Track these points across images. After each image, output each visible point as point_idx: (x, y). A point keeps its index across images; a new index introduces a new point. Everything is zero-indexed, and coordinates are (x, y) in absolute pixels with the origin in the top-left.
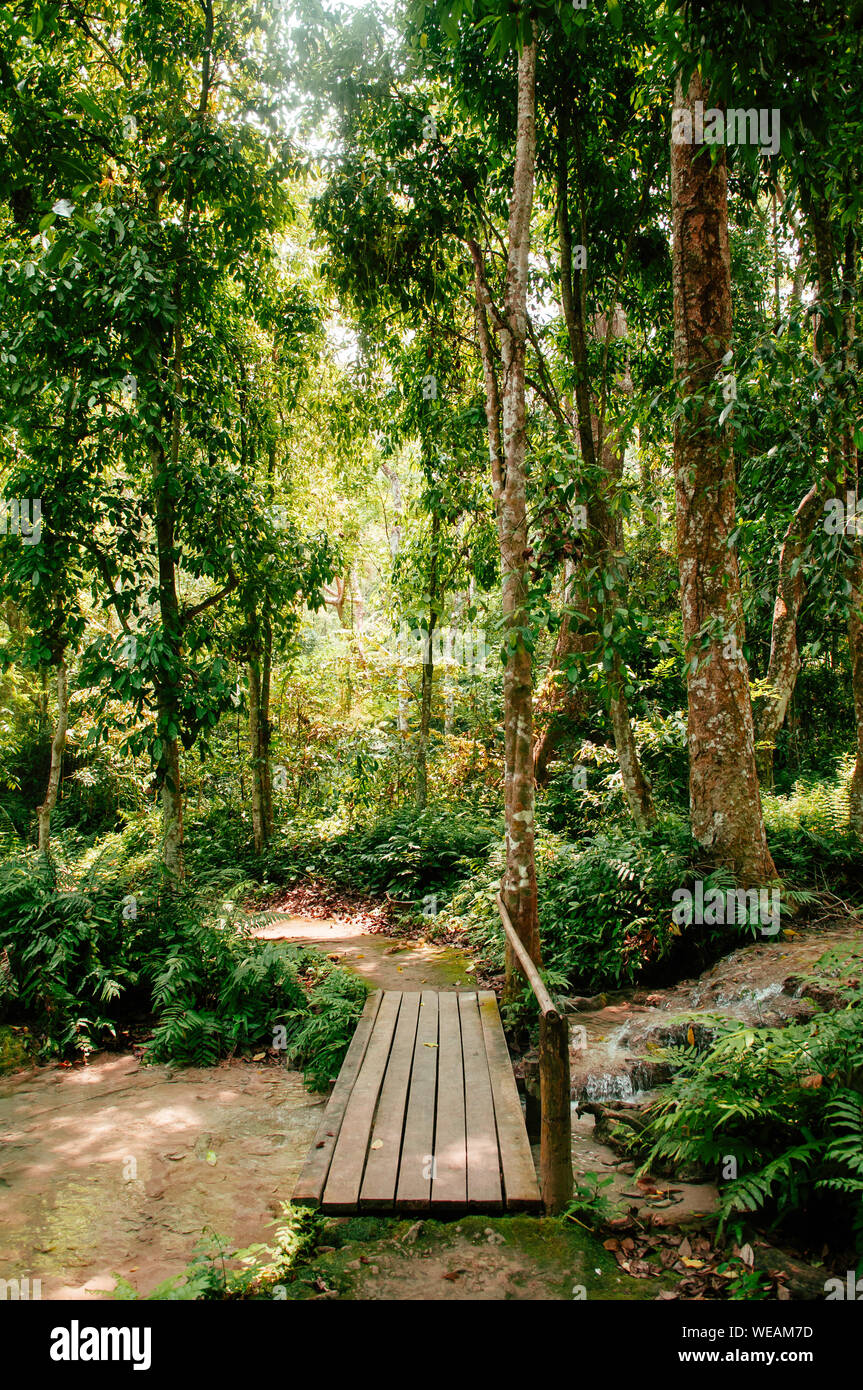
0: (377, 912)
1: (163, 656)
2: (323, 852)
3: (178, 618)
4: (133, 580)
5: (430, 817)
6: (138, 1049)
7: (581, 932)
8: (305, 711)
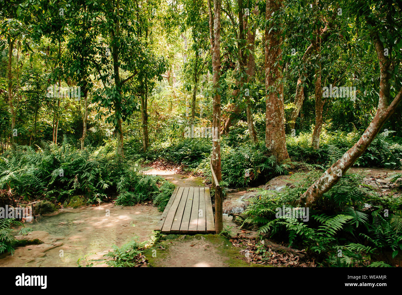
0: (179, 168)
1: (116, 95)
2: (163, 151)
3: (120, 83)
4: (106, 72)
5: (194, 142)
6: (113, 202)
7: (234, 172)
8: (158, 111)
